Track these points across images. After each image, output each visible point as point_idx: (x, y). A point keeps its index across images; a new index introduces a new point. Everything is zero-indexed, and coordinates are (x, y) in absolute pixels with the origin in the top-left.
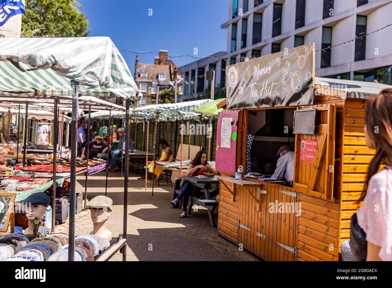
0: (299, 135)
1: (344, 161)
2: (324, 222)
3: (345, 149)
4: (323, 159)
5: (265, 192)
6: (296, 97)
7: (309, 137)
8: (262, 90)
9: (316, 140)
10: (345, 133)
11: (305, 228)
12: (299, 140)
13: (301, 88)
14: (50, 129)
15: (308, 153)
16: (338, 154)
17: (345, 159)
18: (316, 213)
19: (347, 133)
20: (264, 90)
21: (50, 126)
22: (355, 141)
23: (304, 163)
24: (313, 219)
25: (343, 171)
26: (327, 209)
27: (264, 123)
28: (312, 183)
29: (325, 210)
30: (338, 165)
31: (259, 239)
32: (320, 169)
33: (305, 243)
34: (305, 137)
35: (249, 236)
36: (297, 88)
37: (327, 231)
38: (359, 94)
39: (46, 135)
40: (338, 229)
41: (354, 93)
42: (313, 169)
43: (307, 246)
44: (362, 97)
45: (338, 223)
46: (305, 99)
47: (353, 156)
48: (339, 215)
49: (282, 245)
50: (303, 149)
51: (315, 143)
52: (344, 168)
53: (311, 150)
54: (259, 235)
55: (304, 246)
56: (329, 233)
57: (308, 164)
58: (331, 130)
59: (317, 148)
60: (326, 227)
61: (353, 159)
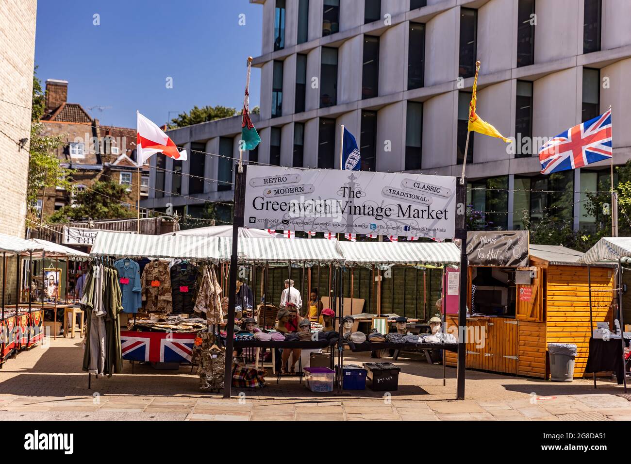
0: (519, 285)
1: (548, 299)
2: (536, 335)
3: (548, 293)
4: (536, 299)
5: (492, 324)
6: (517, 261)
7: (526, 287)
8: (489, 254)
9: (531, 288)
10: (548, 284)
11: (524, 342)
12: (519, 288)
13: (520, 256)
14: (58, 279)
15: (526, 295)
16: (545, 296)
17: (548, 298)
18: (531, 331)
19: (549, 284)
20: (490, 254)
21: (58, 273)
22: (553, 288)
23: (523, 302)
24: (529, 336)
25: (547, 305)
26: (538, 327)
27: (476, 275)
28: (529, 314)
29: (537, 328)
30: (545, 301)
31: (487, 358)
32: (534, 304)
33: (524, 351)
34: (523, 286)
35: (478, 358)
36: (517, 256)
37: (539, 340)
38: (555, 262)
39: (53, 287)
40: (545, 337)
41: (553, 262)
42: (530, 305)
43: (526, 352)
44: (557, 264)
45: (545, 335)
46: (523, 263)
47: (552, 297)
48: (545, 329)
49: (507, 357)
50: (522, 293)
51: (530, 290)
52: (548, 303)
53: (527, 294)
54: (487, 355)
55: (523, 353)
56: (540, 341)
57: (526, 302)
58: (540, 282)
59: (531, 292)
60: (538, 338)
61: (552, 298)
